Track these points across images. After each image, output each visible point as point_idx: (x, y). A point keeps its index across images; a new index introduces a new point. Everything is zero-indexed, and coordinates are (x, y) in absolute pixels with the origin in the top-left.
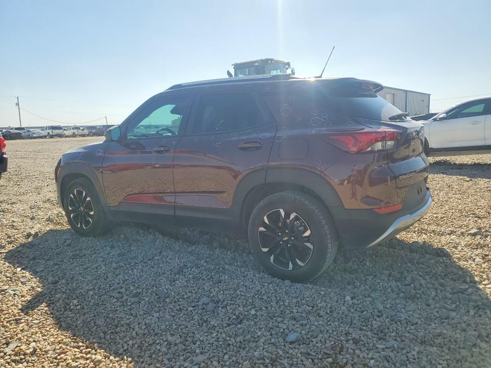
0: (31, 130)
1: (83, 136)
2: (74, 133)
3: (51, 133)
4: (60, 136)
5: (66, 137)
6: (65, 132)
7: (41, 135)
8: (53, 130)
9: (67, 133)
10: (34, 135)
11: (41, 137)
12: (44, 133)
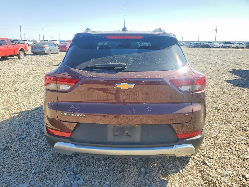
0: (214, 43)
1: (243, 48)
2: (237, 46)
3: (224, 46)
4: (229, 47)
5: (233, 48)
6: (232, 45)
7: (218, 46)
8: (225, 44)
9: (233, 46)
10: (215, 46)
11: (219, 48)
12: (221, 45)
